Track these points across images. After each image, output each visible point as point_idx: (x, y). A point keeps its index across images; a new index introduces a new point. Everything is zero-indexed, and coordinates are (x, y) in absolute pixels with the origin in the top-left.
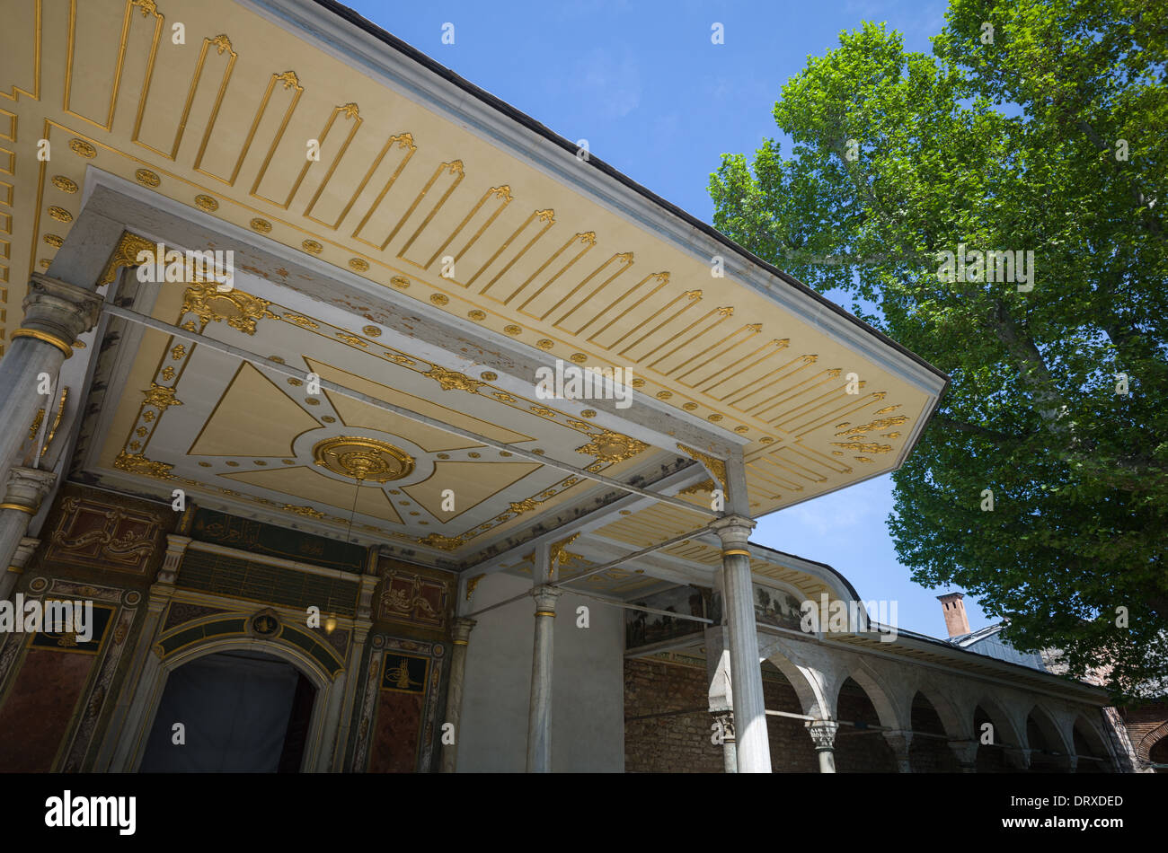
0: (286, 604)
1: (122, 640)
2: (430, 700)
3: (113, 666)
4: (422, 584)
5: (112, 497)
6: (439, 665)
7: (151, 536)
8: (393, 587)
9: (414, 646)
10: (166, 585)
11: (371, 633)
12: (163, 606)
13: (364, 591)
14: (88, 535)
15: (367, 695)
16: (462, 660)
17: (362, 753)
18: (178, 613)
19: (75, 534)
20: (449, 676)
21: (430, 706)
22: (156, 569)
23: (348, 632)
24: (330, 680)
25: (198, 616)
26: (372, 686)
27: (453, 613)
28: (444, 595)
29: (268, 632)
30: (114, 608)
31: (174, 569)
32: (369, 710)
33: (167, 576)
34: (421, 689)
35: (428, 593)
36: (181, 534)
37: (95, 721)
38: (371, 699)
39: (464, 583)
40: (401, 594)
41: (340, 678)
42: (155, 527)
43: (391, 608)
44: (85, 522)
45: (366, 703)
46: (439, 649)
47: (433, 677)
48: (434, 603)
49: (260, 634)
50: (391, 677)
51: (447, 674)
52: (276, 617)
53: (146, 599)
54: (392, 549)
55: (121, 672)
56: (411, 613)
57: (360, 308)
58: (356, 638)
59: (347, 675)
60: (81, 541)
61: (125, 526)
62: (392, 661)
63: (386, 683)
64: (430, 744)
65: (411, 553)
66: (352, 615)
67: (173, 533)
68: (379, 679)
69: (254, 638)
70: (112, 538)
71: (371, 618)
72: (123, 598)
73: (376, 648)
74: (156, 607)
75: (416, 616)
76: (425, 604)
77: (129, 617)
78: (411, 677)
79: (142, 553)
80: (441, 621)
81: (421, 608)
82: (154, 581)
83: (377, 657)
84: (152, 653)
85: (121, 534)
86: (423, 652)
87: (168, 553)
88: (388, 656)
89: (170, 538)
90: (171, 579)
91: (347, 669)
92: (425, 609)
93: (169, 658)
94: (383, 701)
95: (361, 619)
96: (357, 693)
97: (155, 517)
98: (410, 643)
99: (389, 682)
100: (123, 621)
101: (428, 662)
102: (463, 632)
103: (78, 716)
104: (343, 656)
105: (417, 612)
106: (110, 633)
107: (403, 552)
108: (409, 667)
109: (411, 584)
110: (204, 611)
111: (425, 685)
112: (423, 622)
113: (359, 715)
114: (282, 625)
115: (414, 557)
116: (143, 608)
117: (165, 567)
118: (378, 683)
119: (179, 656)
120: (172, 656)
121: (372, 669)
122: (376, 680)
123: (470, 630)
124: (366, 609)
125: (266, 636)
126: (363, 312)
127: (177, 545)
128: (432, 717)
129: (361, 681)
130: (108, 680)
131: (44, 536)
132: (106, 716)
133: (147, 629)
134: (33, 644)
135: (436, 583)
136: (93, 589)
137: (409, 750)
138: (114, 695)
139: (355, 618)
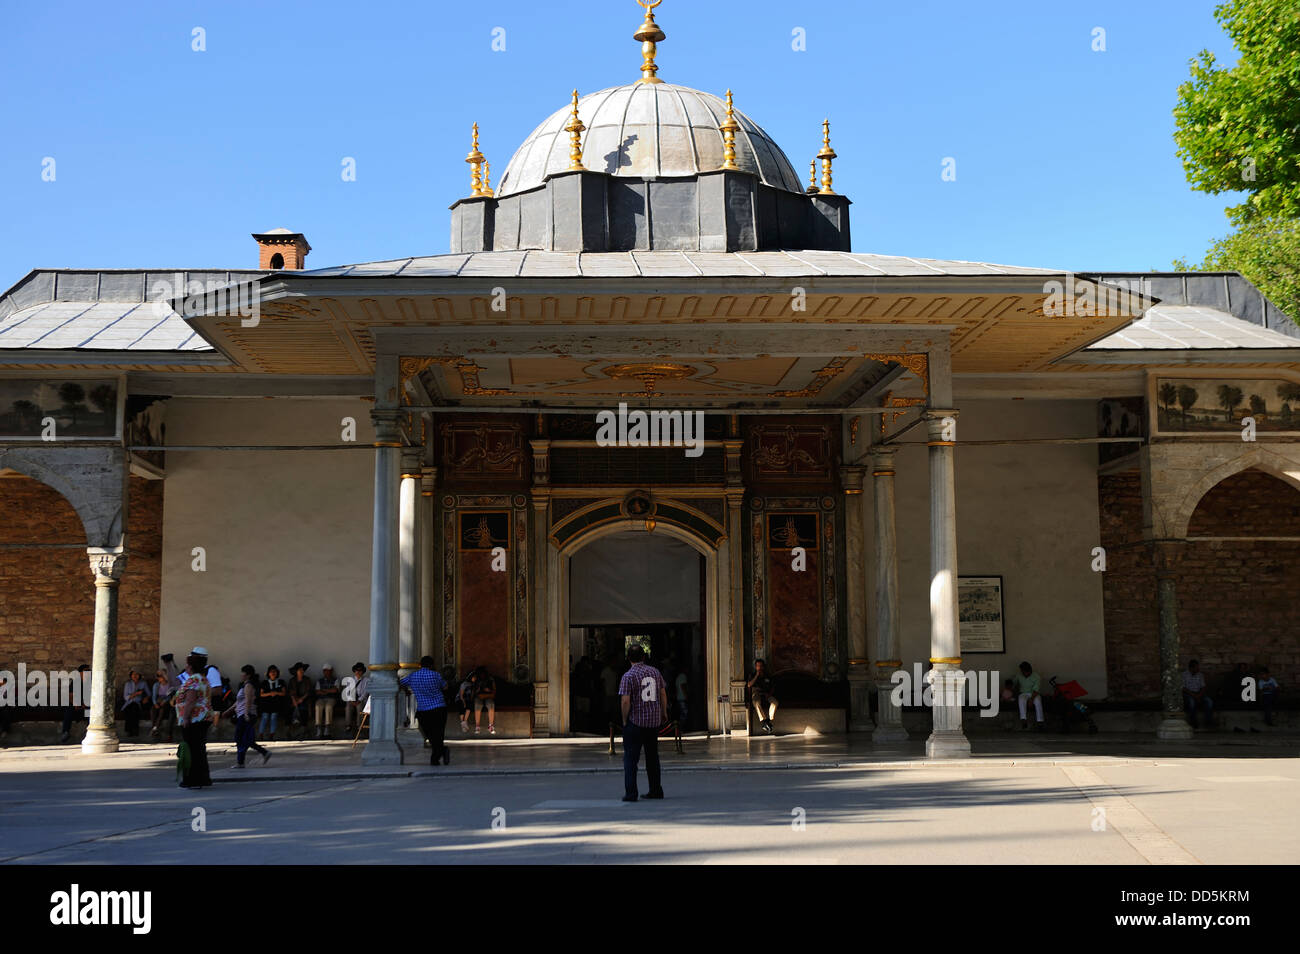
0: (654, 483)
1: (523, 537)
2: (826, 555)
3: (523, 558)
4: (798, 434)
5: (475, 415)
6: (832, 518)
7: (517, 443)
8: (763, 445)
9: (798, 502)
10: (544, 485)
11: (747, 498)
12: (546, 504)
13: (729, 456)
14: (468, 453)
15: (755, 558)
16: (856, 509)
18: (560, 508)
19: (459, 455)
20: (844, 529)
21: (826, 561)
22: (530, 472)
23: (722, 499)
24: (713, 548)
25: (576, 508)
26: (759, 548)
27: (839, 462)
28: (825, 442)
29: (643, 512)
30: (509, 512)
31: (544, 470)
32: (760, 571)
33: (541, 478)
34: (814, 545)
35: (805, 443)
36: (540, 437)
37: (525, 601)
38: (760, 560)
40: (774, 450)
41: (723, 544)
42: (518, 435)
43: (765, 467)
44: (463, 442)
45: (755, 566)
46: (829, 502)
47: (825, 531)
48: (814, 453)
49: (635, 515)
50: (778, 537)
51: (841, 526)
52: (647, 498)
53: (530, 500)
55: (532, 562)
56: (790, 468)
57: (550, 347)
58: (730, 503)
59: (730, 541)
60: (466, 460)
61: (493, 438)
62: (776, 522)
63: (773, 544)
64: (833, 597)
66: (722, 482)
67: (533, 438)
68: (765, 538)
69: (631, 519)
70: (487, 451)
71: (743, 482)
72: (513, 502)
73: (755, 511)
74: (540, 506)
75: (796, 471)
76: (804, 455)
77: (523, 517)
78: (800, 534)
79: (514, 460)
80: (825, 469)
81: (800, 461)
82: (532, 483)
83: (759, 520)
84: (550, 544)
85: (493, 447)
86: (809, 508)
87: (535, 456)
88: (771, 516)
89: (532, 443)
90: (545, 480)
91: (729, 536)
92: (804, 460)
93: (564, 547)
94: (775, 563)
95: (732, 485)
96: (744, 557)
97: (514, 426)
98: (794, 499)
99: (777, 543)
100: (519, 523)
101: (817, 517)
102: (852, 478)
103: (512, 598)
104: (722, 523)
105: (795, 465)
106: (512, 533)
107: (766, 404)
108: (795, 523)
109: (782, 437)
110: (583, 502)
111: (818, 541)
112: (807, 476)
113: (750, 577)
114: (655, 503)
116: (530, 506)
117: (537, 470)
118: (765, 544)
119: (573, 544)
120: (566, 545)
121: (756, 532)
122: (761, 542)
123: (861, 478)
124: (735, 474)
125: (642, 516)
126: (552, 350)
127: (540, 447)
128: (831, 571)
129: (746, 545)
130: (524, 570)
131: (437, 462)
132: (533, 599)
133: (540, 525)
134: (462, 548)
135: (812, 430)
136: (488, 498)
137: (811, 605)
138: (532, 581)
139: (726, 485)
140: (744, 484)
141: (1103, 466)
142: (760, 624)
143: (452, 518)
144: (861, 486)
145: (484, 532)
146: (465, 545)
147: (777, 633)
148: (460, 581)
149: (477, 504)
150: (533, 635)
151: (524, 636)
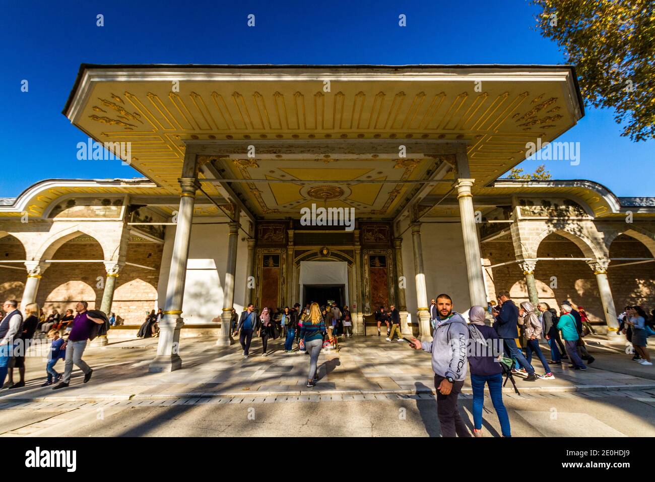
0: (330, 244)
1: (284, 263)
2: (390, 270)
4: (378, 228)
5: (269, 222)
6: (391, 257)
7: (283, 231)
8: (367, 232)
10: (292, 245)
11: (362, 250)
13: (355, 235)
14: (267, 235)
15: (365, 271)
16: (399, 253)
17: (367, 289)
18: (297, 253)
19: (263, 235)
20: (396, 260)
22: (287, 241)
23: (353, 250)
25: (303, 253)
26: (367, 268)
27: (393, 238)
28: (388, 231)
30: (280, 255)
31: (292, 240)
32: (367, 275)
34: (385, 266)
35: (381, 231)
36: (291, 229)
37: (284, 286)
38: (367, 272)
39: (395, 225)
40: (370, 233)
41: (354, 266)
42: (284, 229)
43: (368, 239)
44: (265, 231)
45: (365, 273)
46: (390, 251)
47: (389, 261)
48: (384, 235)
50: (373, 263)
51: (395, 260)
53: (287, 250)
54: (363, 218)
55: (287, 272)
56: (376, 240)
58: (357, 252)
59: (356, 265)
60: (266, 237)
61: (275, 230)
62: (372, 258)
65: (370, 218)
67: (289, 229)
69: (322, 257)
70: (273, 234)
72: (281, 251)
73: (365, 254)
74: (291, 253)
75: (378, 241)
76: (381, 236)
77: (284, 256)
78: (380, 262)
79: (282, 237)
80: (388, 240)
81: (379, 238)
82: (288, 245)
83: (366, 257)
84: (294, 266)
85: (275, 233)
86: (383, 253)
87: (289, 236)
88: (370, 256)
89: (288, 231)
90: (292, 244)
91: (356, 263)
93: (298, 267)
94: (371, 272)
95: (356, 245)
96: (361, 270)
97: (283, 225)
98: (378, 250)
99: (372, 265)
100: (283, 259)
101: (386, 256)
102: (398, 243)
103: (280, 285)
104: (353, 258)
105: (378, 239)
106: (281, 262)
107: (367, 218)
108: (379, 259)
109: (373, 229)
110: (304, 251)
111: (387, 264)
112: (382, 242)
113: (363, 277)
114: (330, 251)
115: (372, 220)
116: (287, 252)
117: (290, 240)
121: (365, 261)
122: (367, 265)
123: (401, 243)
124: (357, 242)
125: (326, 256)
127: (291, 233)
128: (391, 275)
129: (362, 266)
130: (284, 275)
131: (256, 237)
132: (287, 284)
133: (290, 259)
134: (264, 267)
135: (384, 227)
136: (273, 250)
137: (385, 287)
138: (287, 279)
139: (354, 245)
140: (360, 245)
141: (483, 239)
142: (367, 294)
143: (260, 257)
144: (400, 246)
145: (271, 261)
146: (264, 266)
147: (373, 297)
148: (262, 279)
149: (269, 252)
150: (287, 298)
151: (284, 299)
